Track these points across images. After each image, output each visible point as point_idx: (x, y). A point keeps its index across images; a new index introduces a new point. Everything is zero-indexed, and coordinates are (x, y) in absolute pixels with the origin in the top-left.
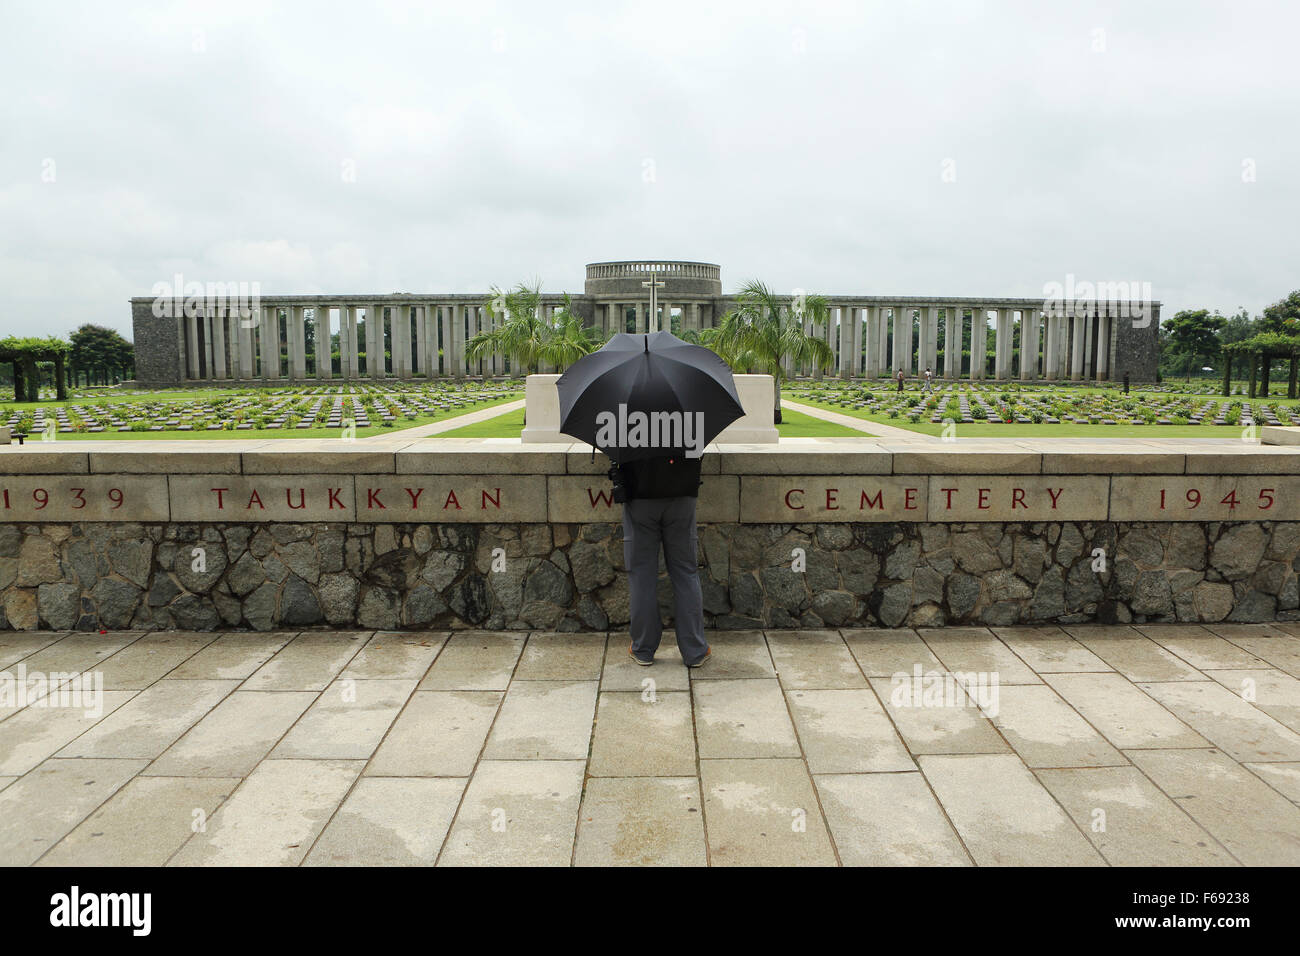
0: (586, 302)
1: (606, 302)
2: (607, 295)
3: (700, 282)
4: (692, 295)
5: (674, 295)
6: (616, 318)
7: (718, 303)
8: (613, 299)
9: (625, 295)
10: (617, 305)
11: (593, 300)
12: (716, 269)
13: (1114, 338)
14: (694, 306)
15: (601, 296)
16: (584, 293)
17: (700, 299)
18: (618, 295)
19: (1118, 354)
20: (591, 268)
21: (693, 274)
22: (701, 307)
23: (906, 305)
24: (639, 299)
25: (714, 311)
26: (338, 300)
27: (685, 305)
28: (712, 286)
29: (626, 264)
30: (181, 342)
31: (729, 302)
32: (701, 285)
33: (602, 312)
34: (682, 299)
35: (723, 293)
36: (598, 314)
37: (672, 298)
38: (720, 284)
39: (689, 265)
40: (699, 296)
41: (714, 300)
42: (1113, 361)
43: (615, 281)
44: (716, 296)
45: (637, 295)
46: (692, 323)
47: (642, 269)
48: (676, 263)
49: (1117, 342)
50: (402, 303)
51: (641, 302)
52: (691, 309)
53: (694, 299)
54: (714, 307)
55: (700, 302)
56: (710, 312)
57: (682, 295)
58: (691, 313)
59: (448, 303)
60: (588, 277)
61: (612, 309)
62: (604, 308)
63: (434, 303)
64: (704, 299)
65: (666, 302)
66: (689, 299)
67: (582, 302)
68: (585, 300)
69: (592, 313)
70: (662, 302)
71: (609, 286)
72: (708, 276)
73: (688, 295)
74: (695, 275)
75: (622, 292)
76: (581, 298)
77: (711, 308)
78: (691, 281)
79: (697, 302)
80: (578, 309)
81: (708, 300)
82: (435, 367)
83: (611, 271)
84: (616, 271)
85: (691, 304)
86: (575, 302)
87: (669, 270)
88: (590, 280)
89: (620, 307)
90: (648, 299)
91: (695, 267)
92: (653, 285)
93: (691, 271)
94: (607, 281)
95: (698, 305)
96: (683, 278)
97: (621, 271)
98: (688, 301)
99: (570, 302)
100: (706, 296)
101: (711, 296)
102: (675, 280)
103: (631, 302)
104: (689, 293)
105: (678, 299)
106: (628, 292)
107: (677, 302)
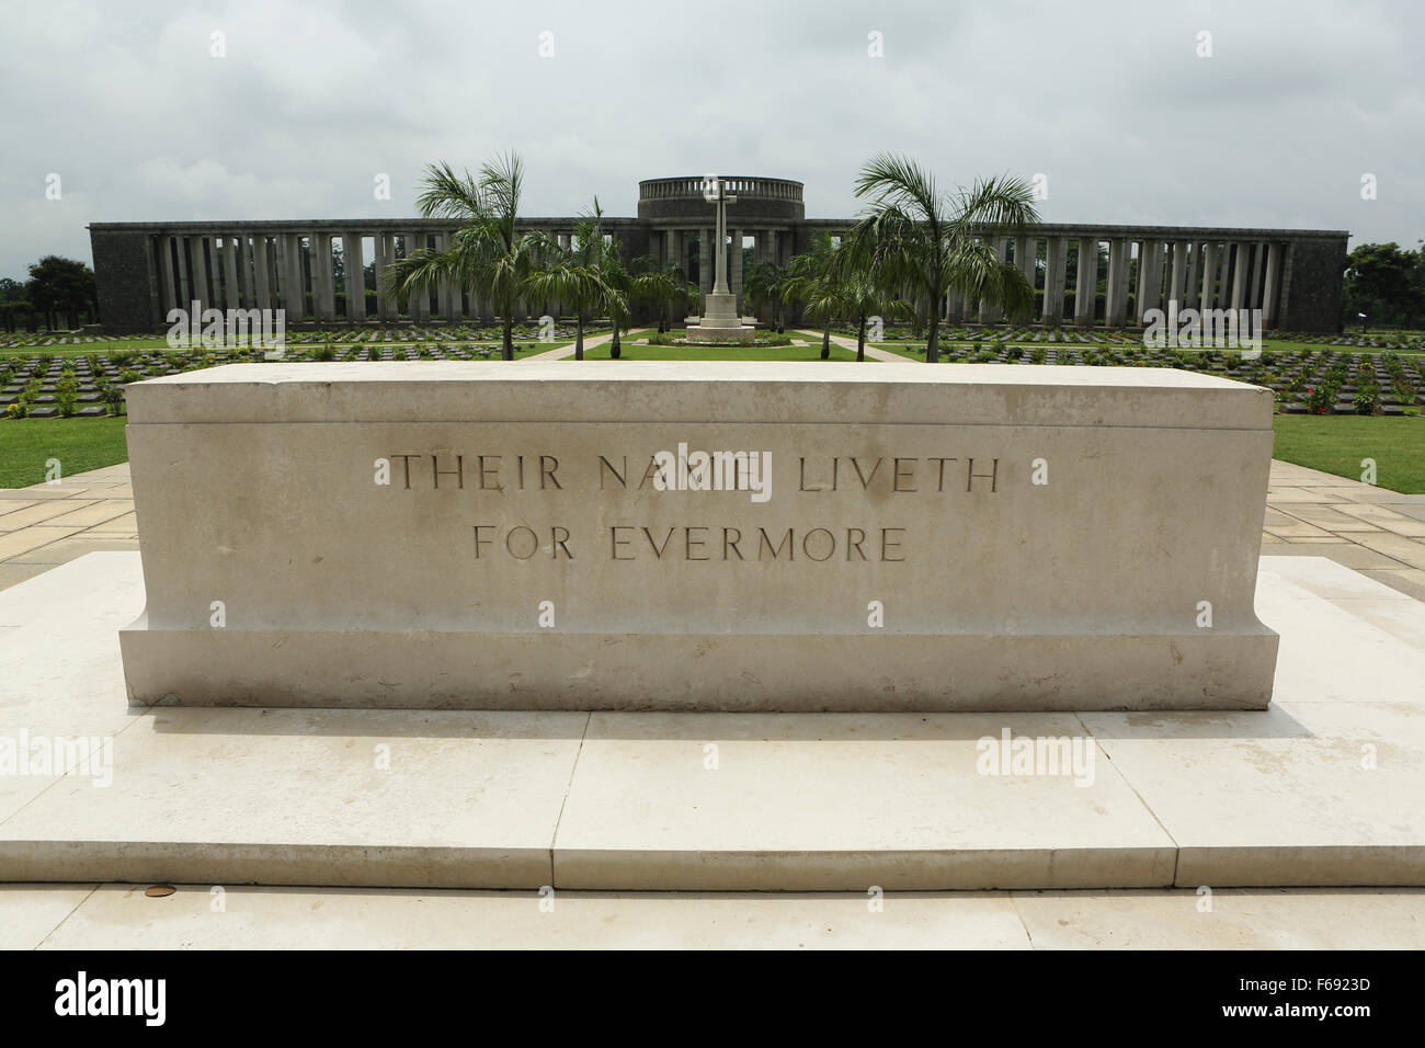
0: (640, 228)
1: (663, 228)
2: (665, 220)
3: (779, 204)
4: (768, 219)
5: (747, 219)
6: (675, 248)
7: (801, 230)
8: (672, 224)
9: (687, 219)
10: (676, 231)
11: (648, 225)
12: (798, 187)
13: (1288, 277)
14: (772, 234)
15: (657, 220)
16: (636, 216)
17: (778, 224)
18: (677, 219)
19: (1292, 297)
20: (645, 185)
21: (770, 194)
22: (779, 234)
23: (1032, 233)
24: (703, 223)
25: (795, 240)
26: (337, 226)
27: (759, 231)
28: (794, 209)
30: (152, 278)
31: (814, 229)
32: (780, 208)
33: (658, 240)
34: (757, 224)
35: (807, 217)
36: (654, 244)
37: (744, 224)
38: (802, 206)
39: (765, 183)
40: (776, 220)
41: (795, 226)
42: (1285, 304)
43: (674, 201)
44: (798, 221)
45: (701, 218)
46: (768, 255)
48: (750, 180)
49: (1292, 282)
50: (416, 229)
51: (706, 227)
52: (767, 237)
53: (771, 224)
54: (795, 234)
55: (778, 229)
56: (790, 241)
57: (757, 219)
58: (767, 242)
60: (642, 197)
61: (671, 237)
62: (662, 235)
64: (784, 225)
65: (737, 229)
66: (766, 224)
67: (635, 228)
68: (638, 224)
69: (646, 244)
70: (732, 227)
71: (667, 208)
72: (789, 196)
73: (764, 219)
74: (773, 195)
75: (683, 216)
76: (633, 222)
77: (792, 236)
78: (768, 203)
79: (775, 228)
80: (629, 237)
81: (789, 225)
83: (670, 189)
84: (675, 189)
85: (767, 231)
86: (624, 228)
87: (740, 188)
88: (643, 201)
89: (680, 234)
90: (715, 224)
91: (772, 184)
92: (721, 199)
93: (767, 190)
94: (665, 201)
95: (776, 232)
96: (758, 198)
97: (681, 189)
98: (764, 228)
99: (618, 228)
100: (786, 220)
101: (791, 220)
102: (749, 200)
103: (694, 227)
104: (766, 216)
105: (751, 224)
106: (690, 215)
107: (750, 228)
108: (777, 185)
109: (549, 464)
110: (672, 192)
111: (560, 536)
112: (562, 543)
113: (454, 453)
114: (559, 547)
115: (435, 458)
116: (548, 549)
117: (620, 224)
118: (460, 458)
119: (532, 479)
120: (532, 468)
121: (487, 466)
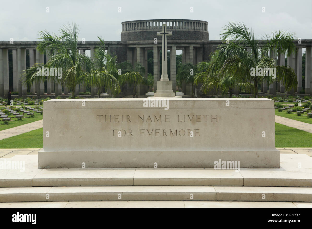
0: (122, 46)
1: (134, 46)
2: (135, 42)
3: (195, 33)
4: (190, 41)
5: (178, 41)
6: (140, 56)
7: (207, 46)
8: (139, 44)
9: (146, 41)
10: (141, 48)
11: (126, 45)
12: (204, 24)
14: (191, 48)
15: (131, 42)
17: (194, 43)
18: (142, 42)
20: (124, 24)
21: (190, 27)
22: (196, 49)
24: (155, 44)
25: (204, 51)
27: (185, 47)
28: (203, 35)
29: (147, 21)
31: (214, 45)
32: (195, 35)
33: (132, 52)
34: (184, 43)
36: (129, 54)
37: (176, 43)
38: (207, 34)
39: (188, 22)
40: (194, 41)
41: (203, 44)
43: (140, 32)
44: (205, 41)
46: (189, 59)
47: (158, 25)
48: (179, 21)
50: (2, 47)
51: (156, 46)
52: (189, 50)
53: (191, 43)
54: (204, 48)
55: (195, 46)
56: (201, 52)
57: (184, 41)
58: (189, 53)
59: (32, 47)
60: (123, 30)
61: (138, 51)
62: (133, 50)
63: (23, 47)
64: (197, 44)
65: (173, 46)
66: (188, 43)
67: (119, 46)
68: (121, 44)
69: (125, 54)
70: (170, 45)
71: (136, 36)
72: (200, 28)
73: (187, 41)
74: (191, 28)
75: (144, 40)
76: (118, 43)
77: (202, 49)
78: (189, 32)
80: (116, 51)
81: (200, 44)
82: (24, 88)
83: (138, 26)
84: (141, 26)
85: (189, 47)
86: (114, 46)
87: (175, 25)
88: (124, 32)
89: (143, 49)
90: (162, 44)
91: (191, 23)
92: (164, 34)
93: (188, 26)
94: (135, 32)
95: (194, 47)
96: (184, 30)
97: (144, 26)
98: (187, 46)
99: (111, 46)
100: (199, 41)
101: (202, 41)
102: (178, 31)
103: (151, 46)
104: (188, 39)
105: (180, 44)
106: (148, 40)
107: (180, 46)
108: (194, 23)
109: (128, 117)
110: (139, 27)
111: (130, 131)
112: (131, 133)
113: (110, 115)
114: (130, 134)
115: (106, 116)
116: (128, 134)
117: (112, 45)
118: (111, 116)
119: (125, 120)
120: (125, 118)
121: (116, 117)
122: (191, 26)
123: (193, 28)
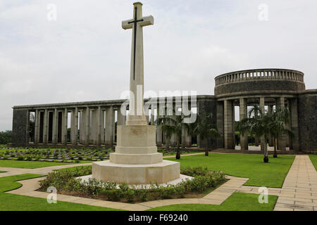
1: (223, 99)
2: (223, 95)
3: (286, 82)
4: (280, 91)
5: (266, 91)
7: (302, 97)
8: (226, 97)
9: (232, 94)
14: (282, 100)
15: (219, 96)
17: (285, 94)
18: (228, 94)
22: (288, 100)
24: (241, 95)
25: (299, 102)
28: (297, 86)
29: (240, 72)
31: (309, 95)
32: (287, 85)
33: (221, 105)
34: (273, 94)
36: (219, 107)
38: (303, 85)
40: (286, 91)
41: (297, 94)
43: (227, 85)
44: (300, 91)
45: (240, 93)
47: (251, 76)
48: (271, 70)
51: (243, 97)
52: (280, 100)
53: (281, 94)
54: (298, 99)
55: (286, 96)
56: (296, 103)
57: (273, 91)
61: (225, 104)
64: (290, 94)
65: (260, 96)
66: (278, 94)
67: (208, 100)
68: (210, 99)
69: (215, 107)
72: (294, 79)
73: (277, 91)
74: (282, 78)
77: (296, 100)
78: (279, 82)
79: (284, 96)
80: (205, 105)
83: (225, 80)
85: (279, 98)
86: (202, 100)
91: (282, 72)
94: (223, 86)
95: (285, 98)
98: (277, 96)
99: (199, 100)
100: (291, 92)
101: (295, 92)
103: (237, 98)
105: (269, 94)
106: (235, 92)
107: (269, 96)
108: (285, 72)
122: (282, 75)
123: (284, 77)
